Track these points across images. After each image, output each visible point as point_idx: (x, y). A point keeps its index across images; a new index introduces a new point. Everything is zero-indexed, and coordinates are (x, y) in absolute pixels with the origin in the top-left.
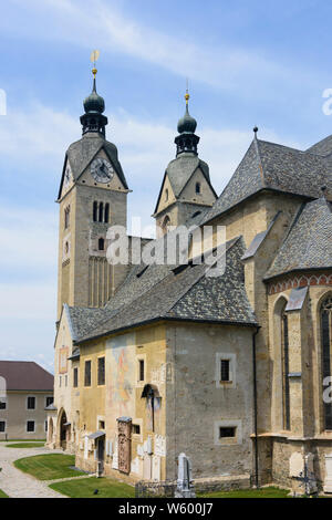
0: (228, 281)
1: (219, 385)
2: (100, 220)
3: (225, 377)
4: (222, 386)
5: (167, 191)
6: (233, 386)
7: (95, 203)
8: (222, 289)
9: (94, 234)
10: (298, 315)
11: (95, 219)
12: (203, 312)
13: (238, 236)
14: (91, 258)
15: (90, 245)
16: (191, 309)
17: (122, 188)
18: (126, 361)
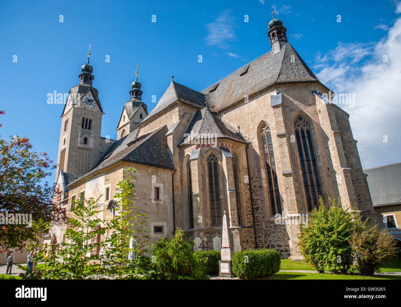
0: (159, 146)
1: (153, 201)
2: (86, 128)
3: (157, 198)
4: (155, 202)
5: (124, 117)
6: (162, 202)
7: (83, 119)
8: (156, 149)
9: (82, 135)
10: (196, 162)
11: (83, 127)
12: (145, 160)
13: (164, 125)
14: (79, 148)
15: (79, 140)
16: (138, 157)
17: (100, 111)
18: (98, 190)
